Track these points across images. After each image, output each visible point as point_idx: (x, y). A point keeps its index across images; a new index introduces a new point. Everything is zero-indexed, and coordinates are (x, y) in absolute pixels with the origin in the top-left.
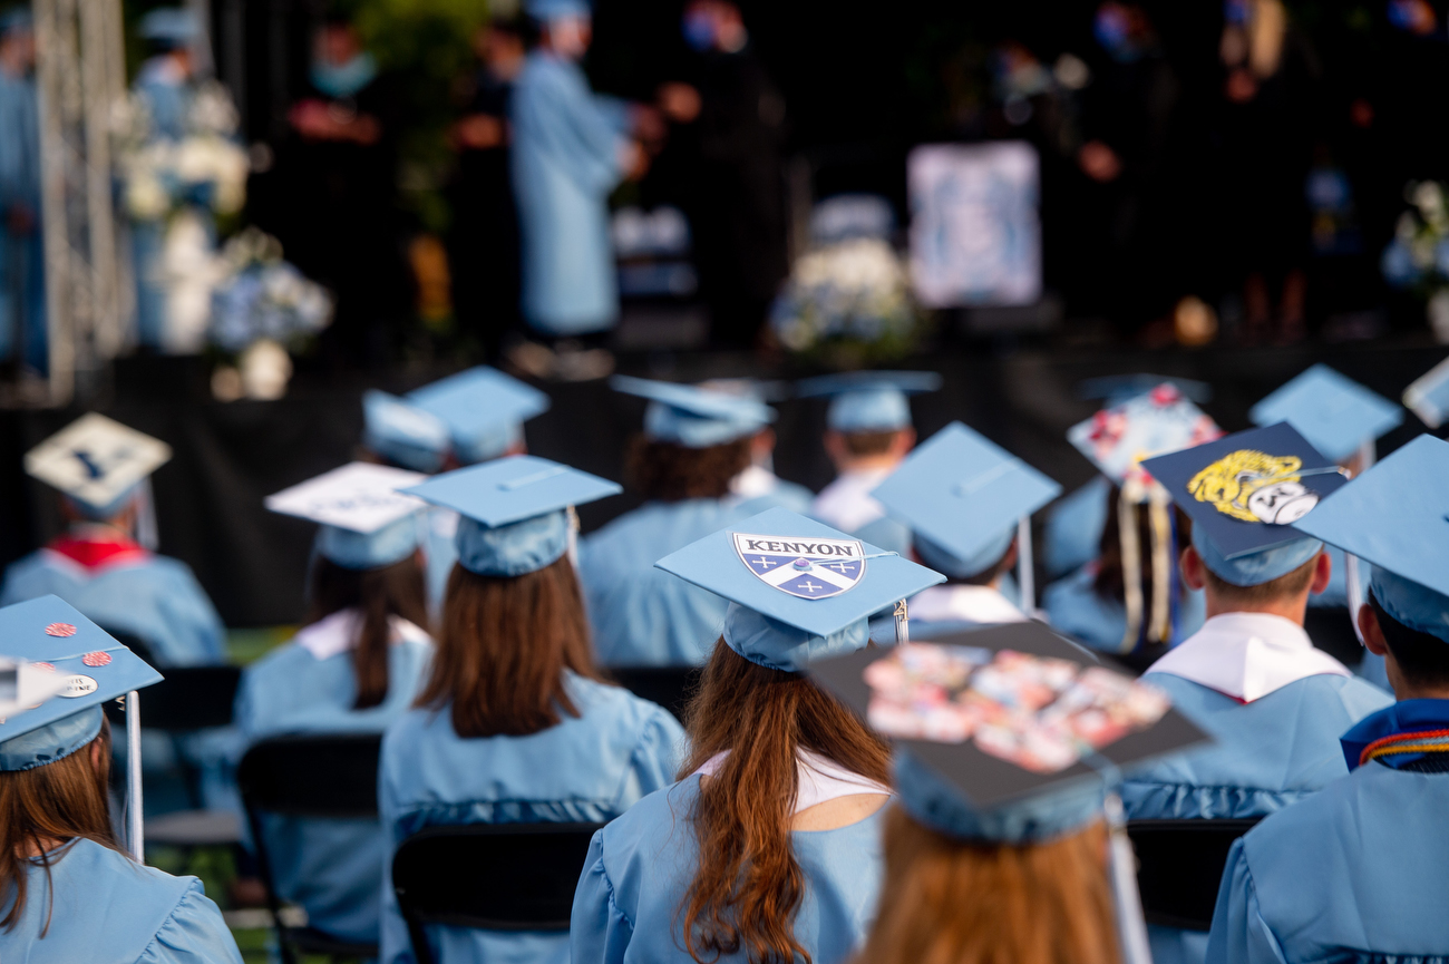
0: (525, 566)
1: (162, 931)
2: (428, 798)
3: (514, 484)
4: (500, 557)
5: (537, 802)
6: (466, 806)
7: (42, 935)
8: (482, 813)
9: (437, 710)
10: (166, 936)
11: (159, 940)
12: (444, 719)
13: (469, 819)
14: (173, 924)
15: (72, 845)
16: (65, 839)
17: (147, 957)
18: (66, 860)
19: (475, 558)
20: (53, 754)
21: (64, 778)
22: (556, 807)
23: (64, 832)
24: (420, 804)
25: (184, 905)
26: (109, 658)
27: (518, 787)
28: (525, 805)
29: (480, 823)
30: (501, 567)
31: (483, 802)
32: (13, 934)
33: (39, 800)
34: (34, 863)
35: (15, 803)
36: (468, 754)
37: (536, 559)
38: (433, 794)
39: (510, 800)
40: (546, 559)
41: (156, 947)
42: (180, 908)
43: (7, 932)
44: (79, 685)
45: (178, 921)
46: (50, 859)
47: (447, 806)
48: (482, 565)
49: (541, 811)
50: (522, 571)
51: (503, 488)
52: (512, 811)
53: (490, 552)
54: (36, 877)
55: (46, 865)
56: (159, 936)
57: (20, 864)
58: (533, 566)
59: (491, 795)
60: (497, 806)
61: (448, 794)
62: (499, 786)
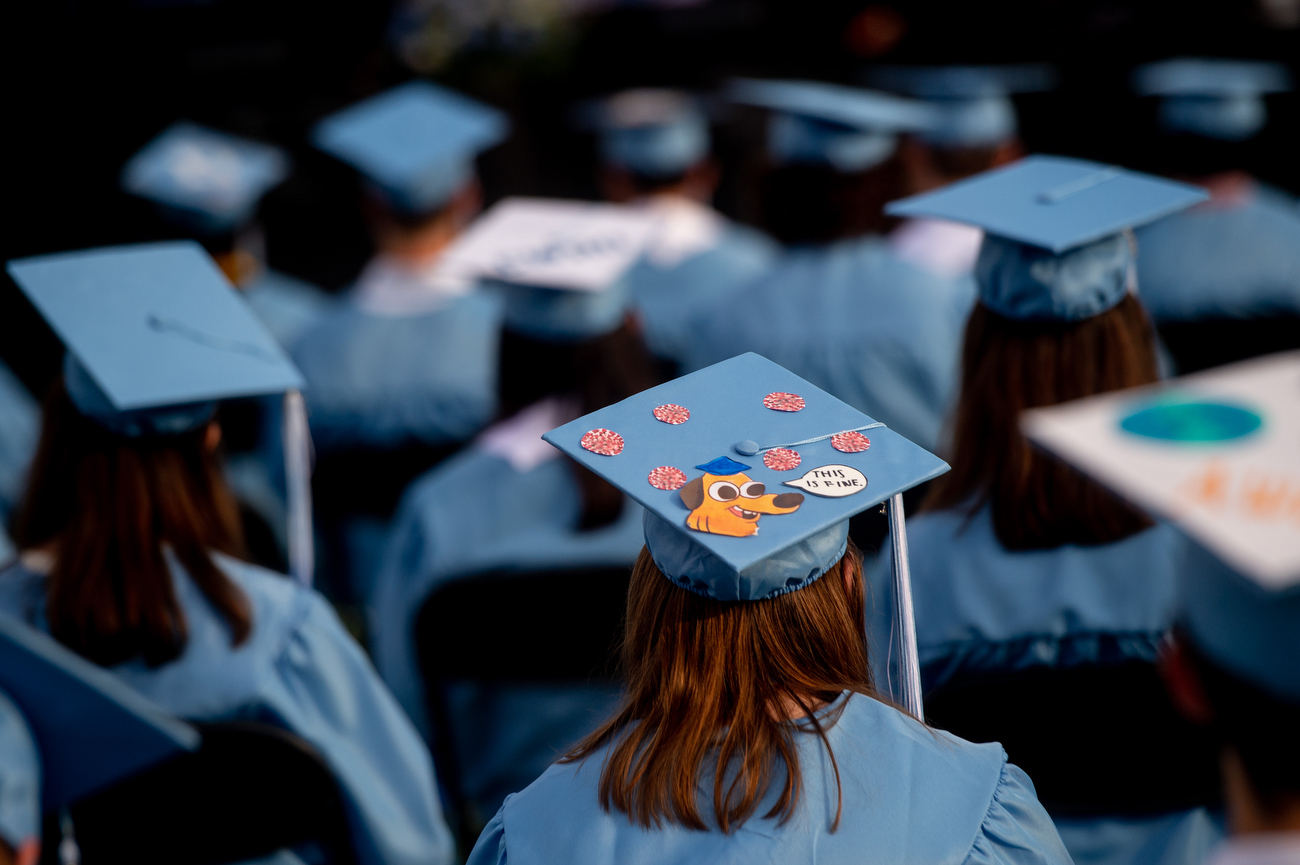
0: (1088, 309)
1: (989, 820)
2: (966, 637)
3: (1058, 193)
4: (1056, 298)
5: (1126, 635)
6: (1021, 644)
7: (832, 828)
8: (1044, 653)
9: (973, 513)
10: (994, 827)
11: (986, 833)
12: (983, 529)
13: (1024, 663)
14: (1002, 812)
15: (844, 704)
16: (829, 697)
17: (976, 857)
18: (842, 721)
19: (1017, 299)
20: (804, 575)
21: (816, 609)
22: (1153, 642)
23: (828, 687)
24: (954, 645)
25: (1006, 784)
26: (866, 440)
27: (1097, 613)
28: (1108, 640)
29: (1039, 668)
30: (1057, 309)
31: (1048, 638)
32: (789, 827)
33: (786, 641)
34: (801, 729)
35: (757, 646)
36: (1019, 573)
37: (1102, 297)
38: (975, 631)
39: (1085, 635)
40: (1113, 297)
41: (985, 843)
42: (1003, 788)
43: (781, 824)
44: (840, 480)
45: (1005, 806)
46: (823, 723)
47: (994, 646)
48: (1027, 308)
49: (1129, 648)
50: (1082, 315)
51: (1043, 201)
52: (1089, 649)
53: (1042, 291)
54: (807, 747)
55: (819, 731)
56: (986, 827)
57: (783, 732)
58: (1096, 307)
59: (1059, 628)
60: (1066, 643)
61: (994, 628)
62: (1070, 615)
